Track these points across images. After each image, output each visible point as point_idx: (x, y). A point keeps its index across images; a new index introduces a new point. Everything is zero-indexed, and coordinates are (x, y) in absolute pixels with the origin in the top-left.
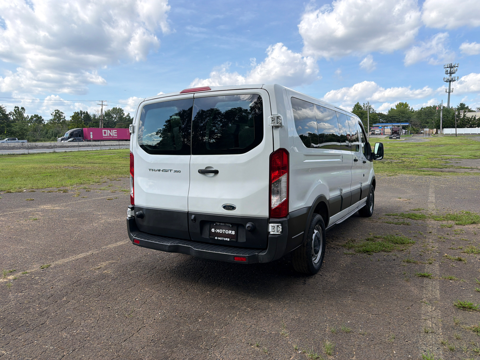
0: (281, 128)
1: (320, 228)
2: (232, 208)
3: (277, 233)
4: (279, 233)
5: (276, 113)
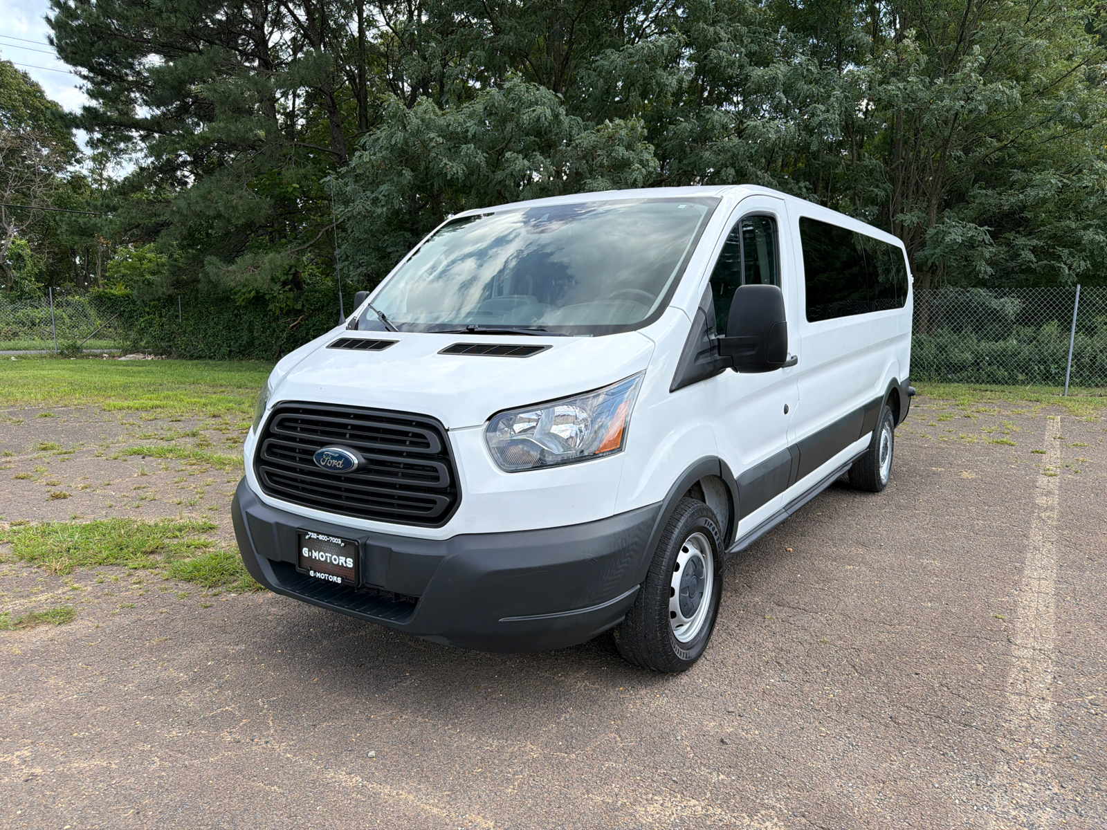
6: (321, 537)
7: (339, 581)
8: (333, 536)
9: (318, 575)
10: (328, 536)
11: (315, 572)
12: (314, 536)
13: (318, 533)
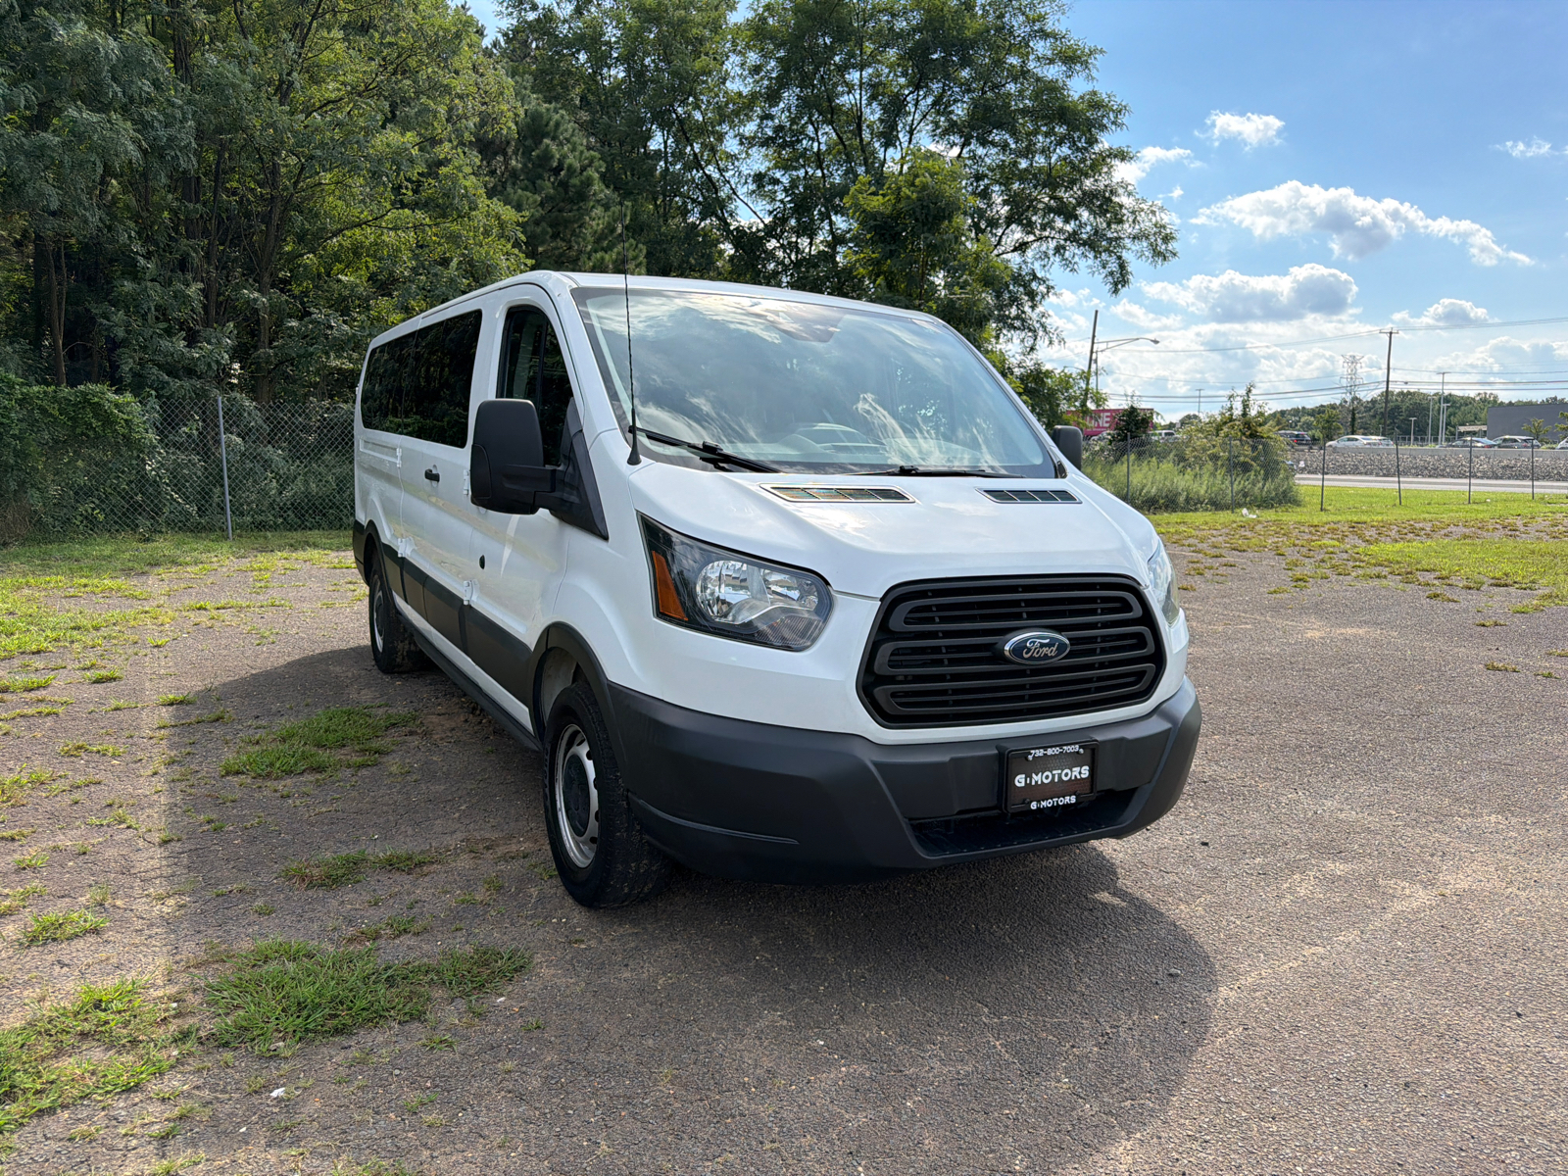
6: (1050, 752)
7: (1073, 799)
8: (1067, 745)
9: (1044, 804)
10: (1061, 746)
11: (1039, 802)
12: (1040, 753)
13: (1045, 748)
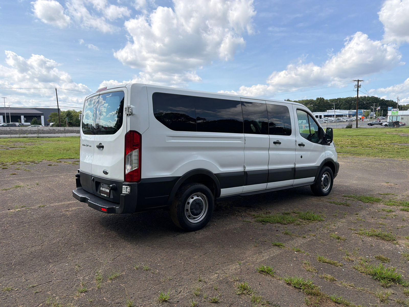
0: (132, 115)
1: (204, 195)
2: (106, 173)
3: (126, 193)
4: (127, 193)
5: (129, 105)
